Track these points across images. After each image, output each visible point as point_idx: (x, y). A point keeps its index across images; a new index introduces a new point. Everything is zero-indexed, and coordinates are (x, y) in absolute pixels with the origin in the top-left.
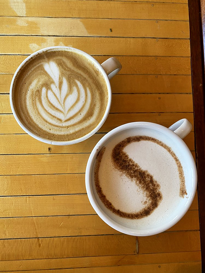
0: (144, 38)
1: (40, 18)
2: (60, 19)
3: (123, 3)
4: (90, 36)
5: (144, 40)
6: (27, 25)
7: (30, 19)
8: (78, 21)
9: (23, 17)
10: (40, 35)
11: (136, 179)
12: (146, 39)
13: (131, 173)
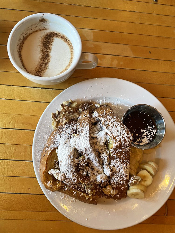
0: (171, 61)
1: (102, 43)
2: (115, 45)
3: (157, 38)
4: (135, 57)
5: (171, 62)
6: (93, 46)
7: (96, 43)
8: (127, 46)
9: (91, 41)
10: (102, 53)
11: (42, 54)
12: (173, 62)
13: (44, 50)
